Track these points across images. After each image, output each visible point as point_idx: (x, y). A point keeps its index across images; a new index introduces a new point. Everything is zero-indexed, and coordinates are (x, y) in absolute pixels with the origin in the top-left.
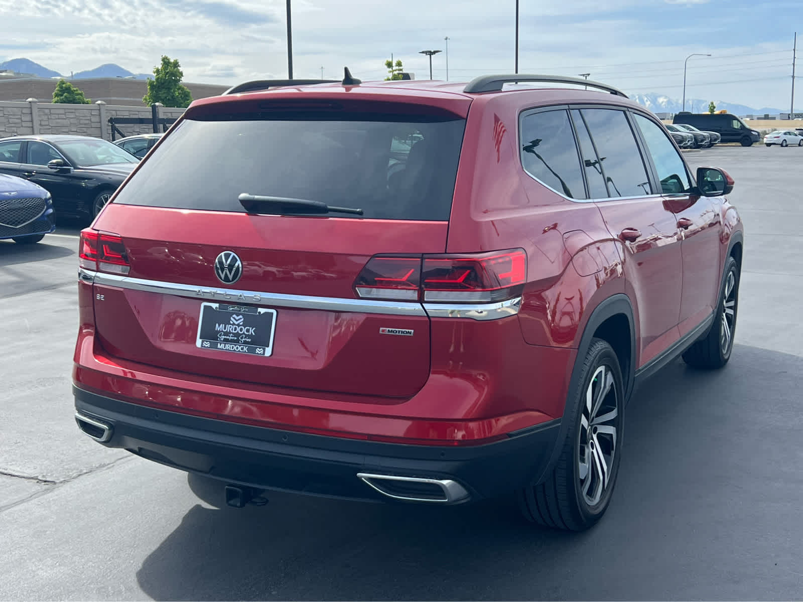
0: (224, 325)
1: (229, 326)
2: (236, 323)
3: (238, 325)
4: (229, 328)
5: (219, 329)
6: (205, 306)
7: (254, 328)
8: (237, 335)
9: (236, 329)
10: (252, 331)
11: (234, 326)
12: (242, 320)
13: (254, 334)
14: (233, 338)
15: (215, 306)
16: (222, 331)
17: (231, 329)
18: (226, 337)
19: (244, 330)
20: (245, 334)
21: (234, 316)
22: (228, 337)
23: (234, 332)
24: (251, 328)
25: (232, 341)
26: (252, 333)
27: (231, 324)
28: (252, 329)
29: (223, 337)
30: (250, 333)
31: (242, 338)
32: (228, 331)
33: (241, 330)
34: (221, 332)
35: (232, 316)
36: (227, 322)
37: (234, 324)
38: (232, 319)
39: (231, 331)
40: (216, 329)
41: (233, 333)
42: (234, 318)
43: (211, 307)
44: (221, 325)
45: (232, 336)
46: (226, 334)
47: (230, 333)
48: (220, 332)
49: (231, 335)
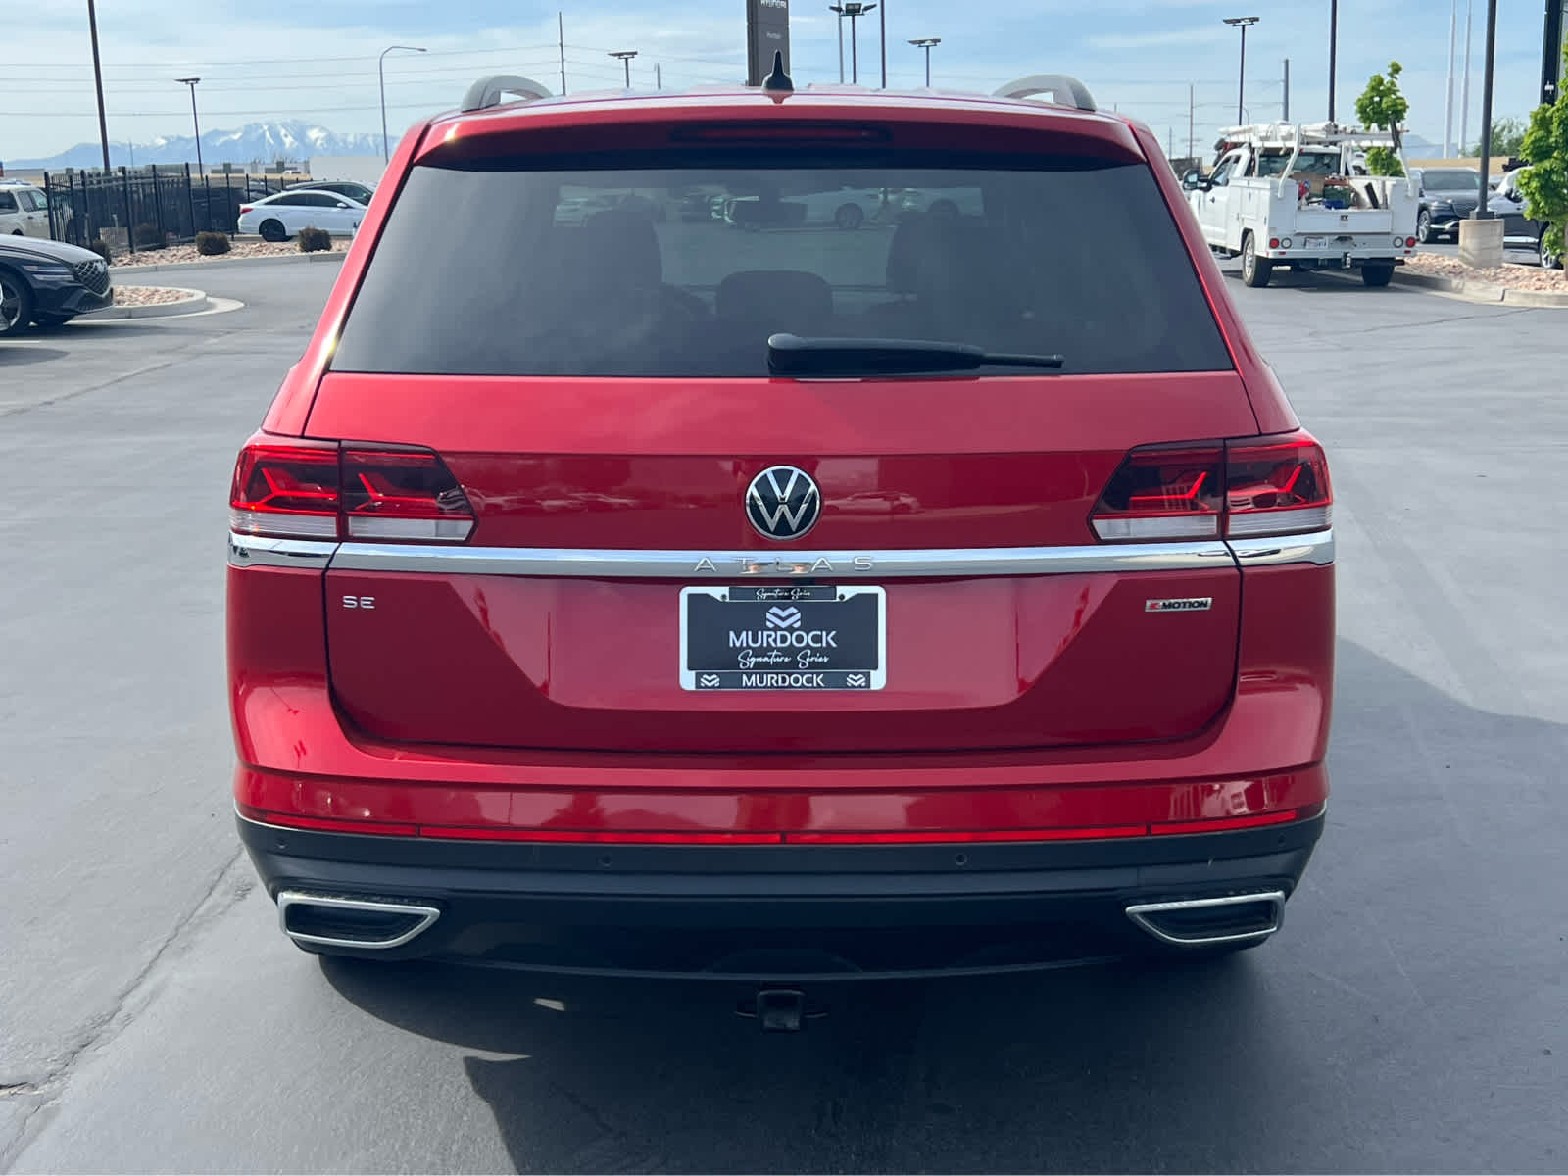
0: (750, 633)
1: (766, 633)
2: (784, 625)
3: (791, 629)
4: (764, 639)
5: (738, 644)
6: (691, 596)
7: (833, 633)
8: (790, 651)
9: (784, 639)
10: (828, 639)
11: (779, 633)
12: (798, 616)
13: (834, 645)
14: (778, 659)
15: (718, 592)
16: (748, 647)
17: (771, 640)
18: (761, 659)
19: (808, 639)
20: (812, 648)
21: (775, 610)
22: (766, 659)
23: (779, 644)
24: (824, 633)
25: (777, 665)
26: (827, 642)
27: (769, 630)
28: (827, 635)
29: (753, 659)
30: (824, 645)
31: (804, 657)
32: (765, 645)
33: (799, 639)
34: (744, 649)
35: (767, 610)
36: (758, 625)
37: (777, 628)
38: (768, 616)
39: (773, 644)
40: (731, 645)
41: (779, 649)
42: (775, 615)
43: (707, 595)
44: (744, 633)
45: (776, 656)
46: (757, 652)
47: (770, 648)
48: (741, 648)
49: (775, 652)
